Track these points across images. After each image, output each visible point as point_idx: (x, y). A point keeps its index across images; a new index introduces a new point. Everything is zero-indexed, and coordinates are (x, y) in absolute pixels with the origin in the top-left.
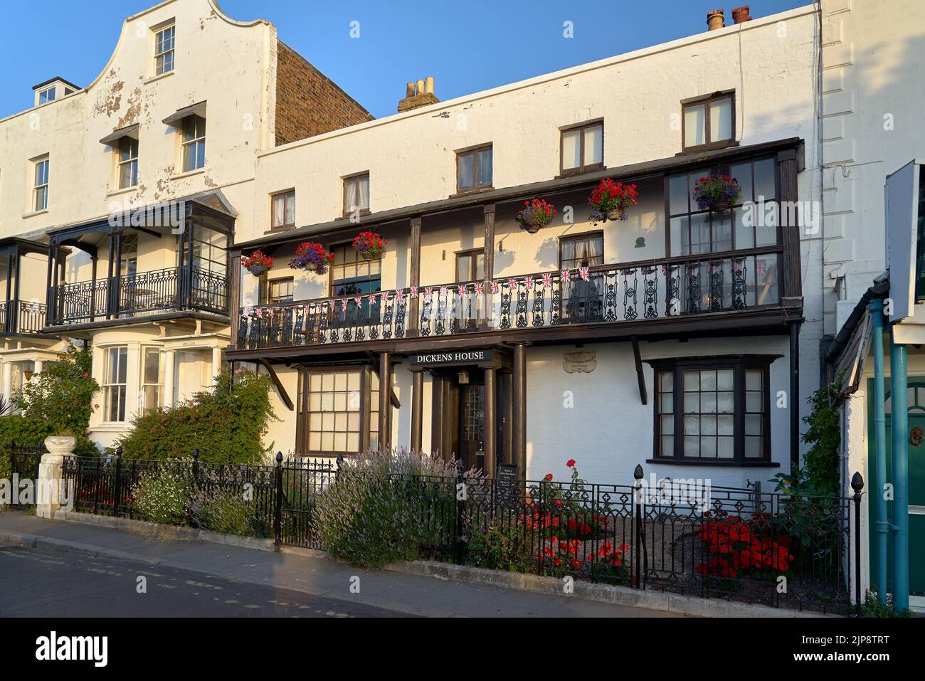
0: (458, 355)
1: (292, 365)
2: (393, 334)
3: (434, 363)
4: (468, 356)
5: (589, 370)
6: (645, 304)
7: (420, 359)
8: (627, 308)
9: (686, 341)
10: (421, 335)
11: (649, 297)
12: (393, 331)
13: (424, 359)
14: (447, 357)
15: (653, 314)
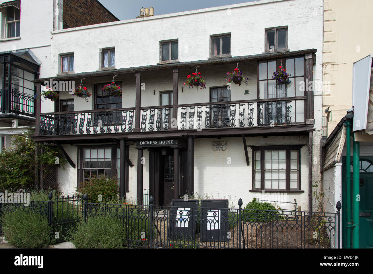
0: (161, 142)
1: (74, 145)
2: (127, 130)
3: (148, 145)
4: (166, 142)
5: (223, 150)
6: (248, 120)
7: (141, 143)
8: (240, 121)
9: (266, 137)
10: (141, 131)
11: (250, 116)
12: (127, 128)
13: (144, 143)
14: (155, 143)
15: (252, 124)
